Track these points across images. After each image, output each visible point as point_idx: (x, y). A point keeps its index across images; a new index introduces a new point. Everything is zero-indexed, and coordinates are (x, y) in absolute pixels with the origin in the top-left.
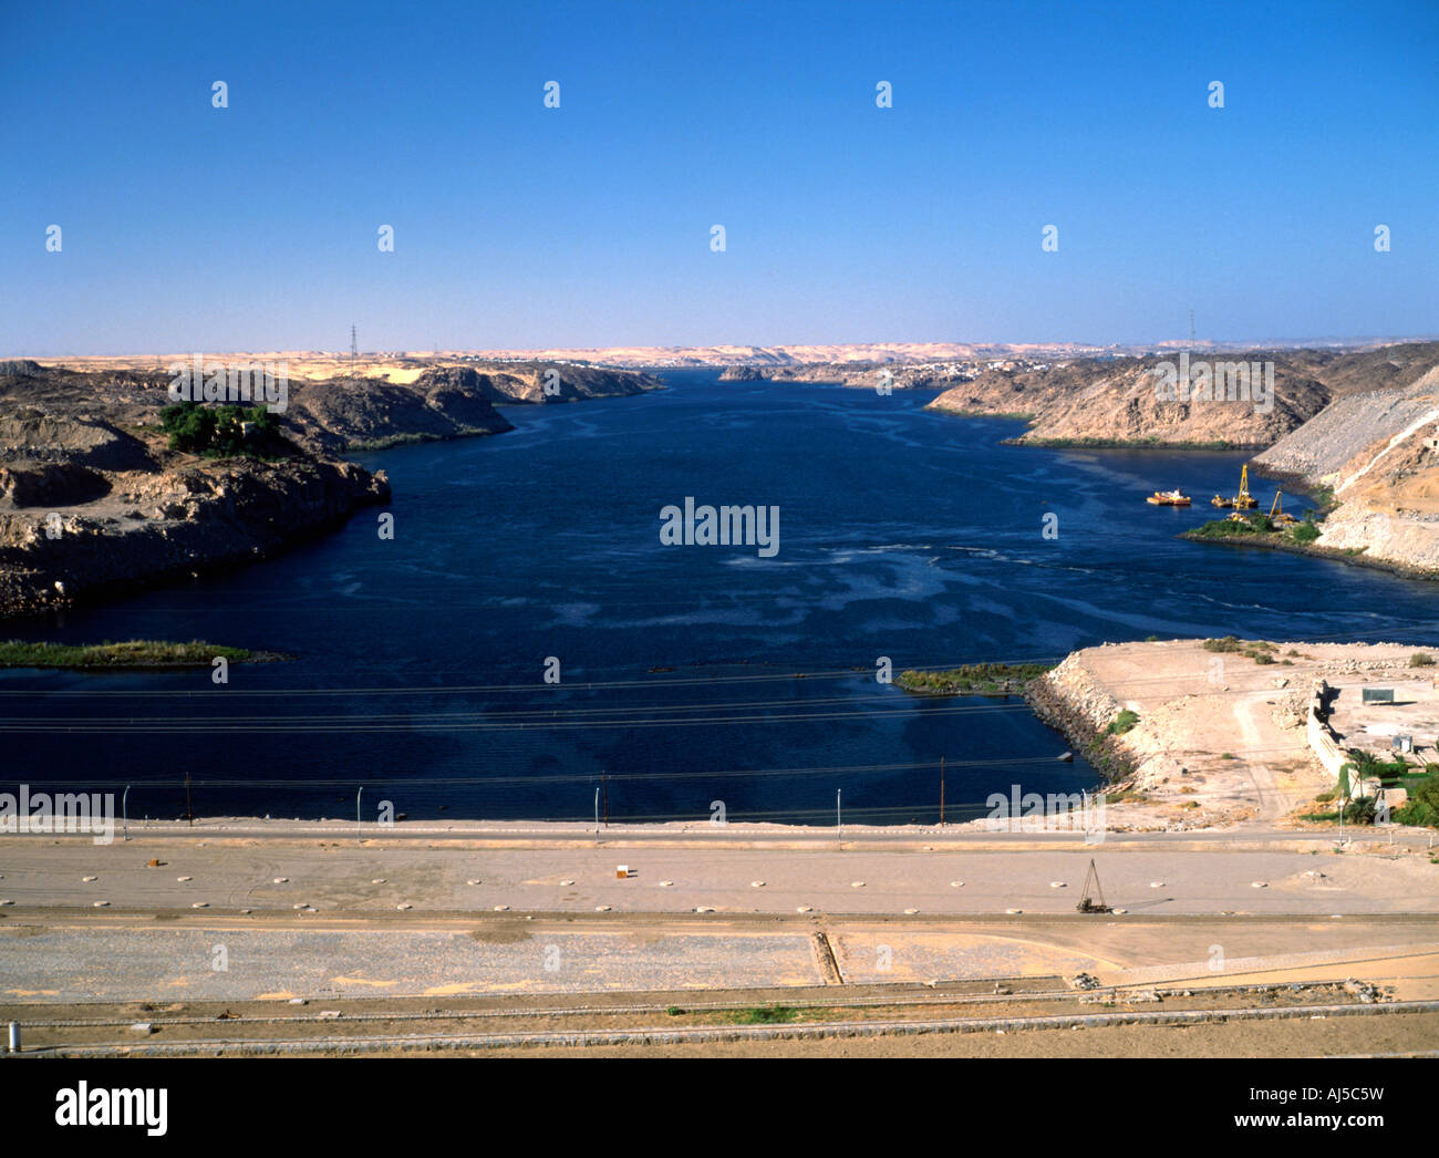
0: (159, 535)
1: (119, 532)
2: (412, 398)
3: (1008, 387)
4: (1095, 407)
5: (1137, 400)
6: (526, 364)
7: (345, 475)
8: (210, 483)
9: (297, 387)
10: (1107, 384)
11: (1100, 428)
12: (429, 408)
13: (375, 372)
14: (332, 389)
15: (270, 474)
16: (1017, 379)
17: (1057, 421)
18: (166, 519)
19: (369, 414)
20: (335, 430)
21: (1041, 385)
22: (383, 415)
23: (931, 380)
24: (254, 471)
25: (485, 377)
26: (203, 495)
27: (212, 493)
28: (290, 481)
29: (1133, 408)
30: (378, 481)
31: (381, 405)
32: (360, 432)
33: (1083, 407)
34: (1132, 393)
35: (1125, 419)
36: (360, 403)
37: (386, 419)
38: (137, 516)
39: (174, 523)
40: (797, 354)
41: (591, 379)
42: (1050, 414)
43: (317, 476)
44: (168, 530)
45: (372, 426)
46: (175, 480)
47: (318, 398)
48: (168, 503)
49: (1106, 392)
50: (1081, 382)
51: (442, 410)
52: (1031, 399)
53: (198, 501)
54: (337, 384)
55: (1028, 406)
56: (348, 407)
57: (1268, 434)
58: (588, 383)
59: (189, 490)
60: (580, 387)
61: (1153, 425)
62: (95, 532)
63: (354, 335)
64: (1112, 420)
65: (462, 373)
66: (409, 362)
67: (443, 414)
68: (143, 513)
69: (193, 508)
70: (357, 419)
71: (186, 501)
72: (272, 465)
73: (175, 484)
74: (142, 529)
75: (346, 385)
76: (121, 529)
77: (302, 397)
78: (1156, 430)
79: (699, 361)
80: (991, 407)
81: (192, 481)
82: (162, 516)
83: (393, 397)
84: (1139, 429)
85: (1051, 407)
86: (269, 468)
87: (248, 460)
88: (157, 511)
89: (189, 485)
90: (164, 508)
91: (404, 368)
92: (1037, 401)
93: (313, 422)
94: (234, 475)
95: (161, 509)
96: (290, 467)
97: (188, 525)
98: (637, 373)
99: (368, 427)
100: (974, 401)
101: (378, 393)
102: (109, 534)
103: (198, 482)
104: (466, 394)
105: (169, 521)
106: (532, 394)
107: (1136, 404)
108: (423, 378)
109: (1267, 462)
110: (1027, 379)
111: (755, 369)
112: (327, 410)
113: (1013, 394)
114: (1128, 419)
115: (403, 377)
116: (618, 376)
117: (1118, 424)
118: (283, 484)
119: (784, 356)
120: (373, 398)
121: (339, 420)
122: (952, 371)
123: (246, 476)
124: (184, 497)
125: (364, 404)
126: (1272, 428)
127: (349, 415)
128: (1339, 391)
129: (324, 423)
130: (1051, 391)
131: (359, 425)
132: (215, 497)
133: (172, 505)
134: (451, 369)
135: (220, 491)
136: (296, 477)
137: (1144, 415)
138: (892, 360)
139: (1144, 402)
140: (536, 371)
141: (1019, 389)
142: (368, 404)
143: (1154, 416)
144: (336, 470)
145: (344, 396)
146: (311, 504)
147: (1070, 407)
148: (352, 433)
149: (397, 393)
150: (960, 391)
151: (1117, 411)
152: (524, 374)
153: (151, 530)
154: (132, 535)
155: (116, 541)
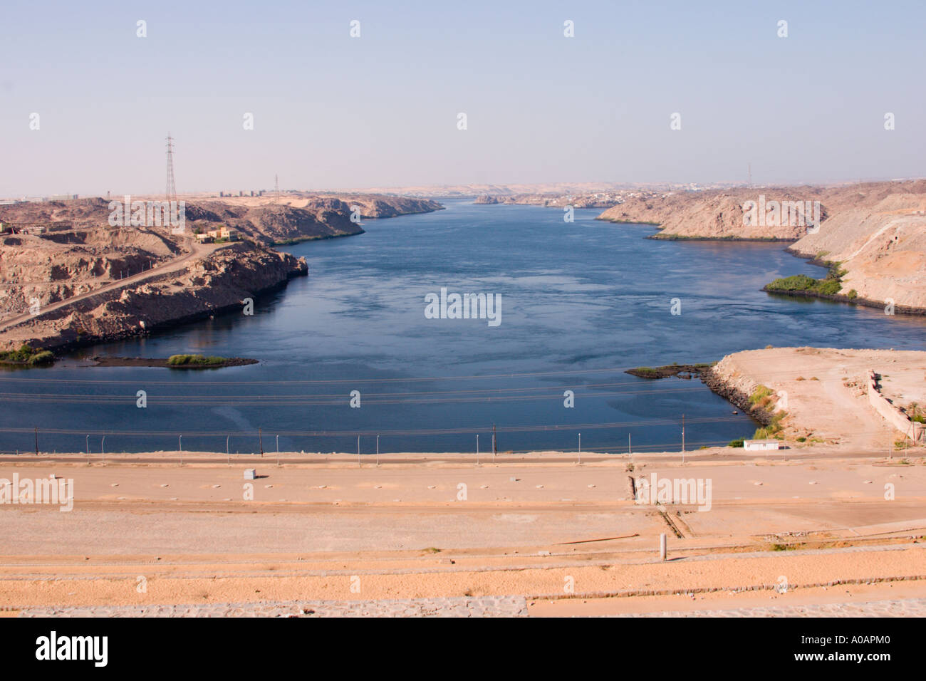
0: (191, 295)
1: (170, 293)
2: (309, 216)
3: (643, 207)
4: (698, 217)
5: (721, 214)
6: (367, 196)
7: (283, 260)
8: (217, 265)
9: (245, 210)
10: (705, 205)
11: (700, 230)
12: (319, 221)
13: (284, 201)
14: (265, 211)
15: (246, 259)
16: (649, 202)
17: (676, 226)
18: (194, 285)
19: (286, 225)
20: (267, 234)
21: (661, 206)
22: (294, 226)
23: (596, 203)
24: (237, 258)
25: (344, 203)
26: (213, 272)
27: (218, 270)
28: (256, 263)
29: (719, 218)
30: (301, 263)
31: (292, 220)
32: (281, 236)
33: (691, 218)
34: (718, 210)
35: (714, 225)
36: (281, 218)
37: (296, 228)
38: (178, 284)
39: (199, 288)
40: (515, 189)
41: (403, 204)
42: (670, 222)
43: (271, 260)
44: (196, 291)
45: (288, 232)
46: (198, 263)
47: (258, 216)
48: (195, 277)
49: (704, 209)
50: (685, 204)
51: (327, 222)
52: (657, 214)
53: (211, 275)
54: (267, 208)
55: (655, 217)
56: (274, 221)
57: (794, 233)
58: (402, 206)
59: (205, 269)
60: (398, 209)
61: (731, 228)
62: (158, 293)
63: (277, 180)
64: (707, 225)
65: (332, 201)
66: (300, 195)
67: (327, 225)
68: (181, 281)
69: (208, 279)
70: (280, 228)
71: (205, 275)
72: (247, 254)
73: (198, 265)
74: (182, 292)
75: (274, 209)
76: (170, 291)
77: (248, 216)
78: (732, 231)
79: (459, 193)
80: (635, 218)
81: (207, 264)
82: (192, 284)
83: (298, 215)
84: (722, 231)
85: (669, 218)
86: (245, 256)
87: (234, 252)
88: (189, 281)
89: (205, 266)
90: (193, 279)
91: (299, 199)
92: (661, 215)
93: (256, 230)
94: (228, 260)
95: (191, 280)
96: (256, 256)
97: (206, 289)
98: (428, 200)
99: (285, 232)
100: (624, 215)
101: (291, 213)
102: (165, 294)
103: (210, 264)
104: (339, 213)
105: (196, 287)
106: (371, 213)
107: (721, 216)
108: (310, 204)
109: (797, 249)
110: (654, 203)
111: (494, 197)
112: (264, 224)
113: (646, 211)
114: (716, 224)
115: (301, 204)
116: (418, 202)
117: (711, 228)
118: (253, 265)
119: (507, 190)
120: (287, 216)
121: (270, 229)
122: (607, 198)
123: (234, 261)
124: (203, 273)
125: (283, 219)
126: (797, 229)
127: (275, 226)
128: (831, 209)
129: (262, 230)
130: (668, 209)
131: (281, 231)
132: (219, 273)
133: (197, 278)
134: (326, 199)
135: (222, 269)
136: (260, 261)
137: (724, 223)
138: (568, 192)
139: (725, 215)
140: (373, 200)
141: (650, 208)
142: (285, 219)
143: (731, 223)
144: (278, 257)
145: (272, 215)
146: (268, 276)
147: (683, 218)
148: (277, 236)
149: (301, 213)
150: (616, 208)
151: (710, 220)
152: (366, 201)
153: (187, 292)
154: (177, 294)
155: (168, 298)
